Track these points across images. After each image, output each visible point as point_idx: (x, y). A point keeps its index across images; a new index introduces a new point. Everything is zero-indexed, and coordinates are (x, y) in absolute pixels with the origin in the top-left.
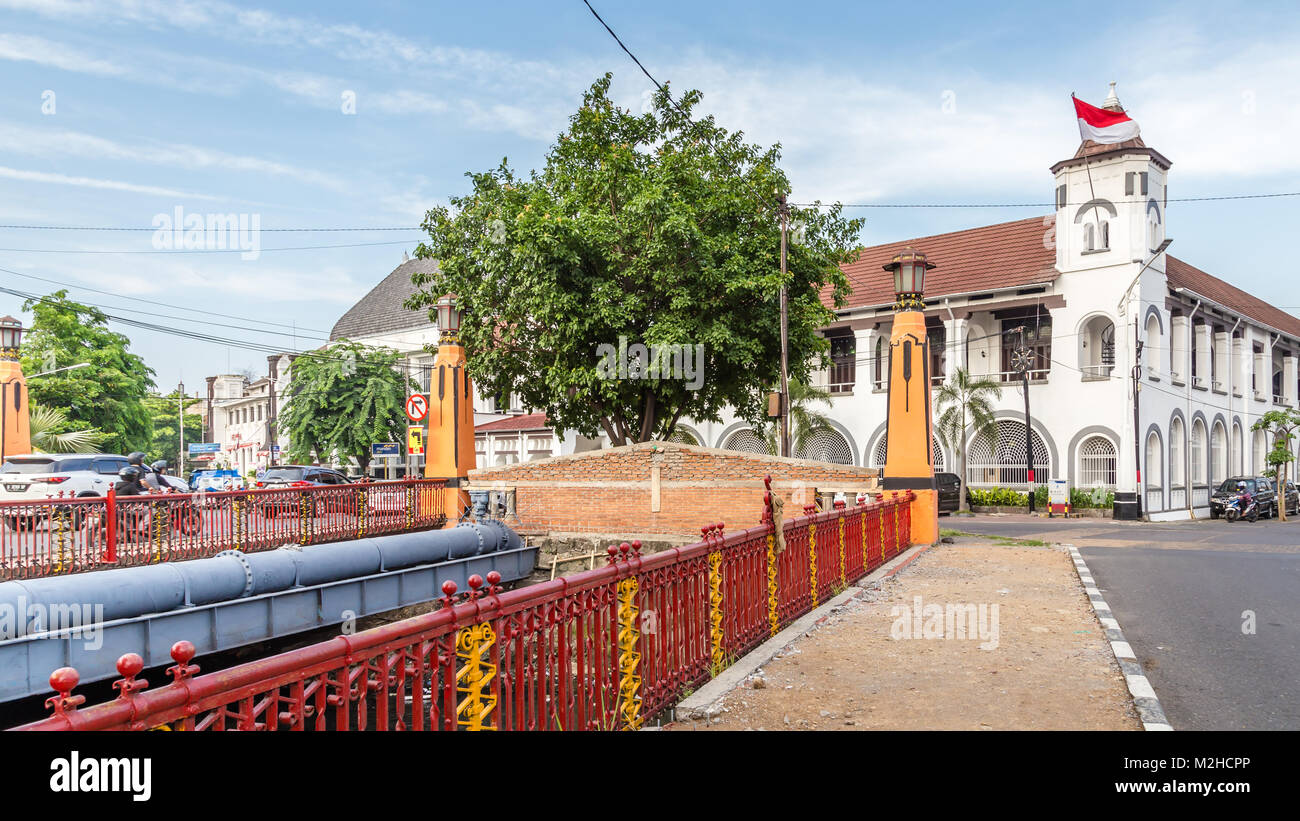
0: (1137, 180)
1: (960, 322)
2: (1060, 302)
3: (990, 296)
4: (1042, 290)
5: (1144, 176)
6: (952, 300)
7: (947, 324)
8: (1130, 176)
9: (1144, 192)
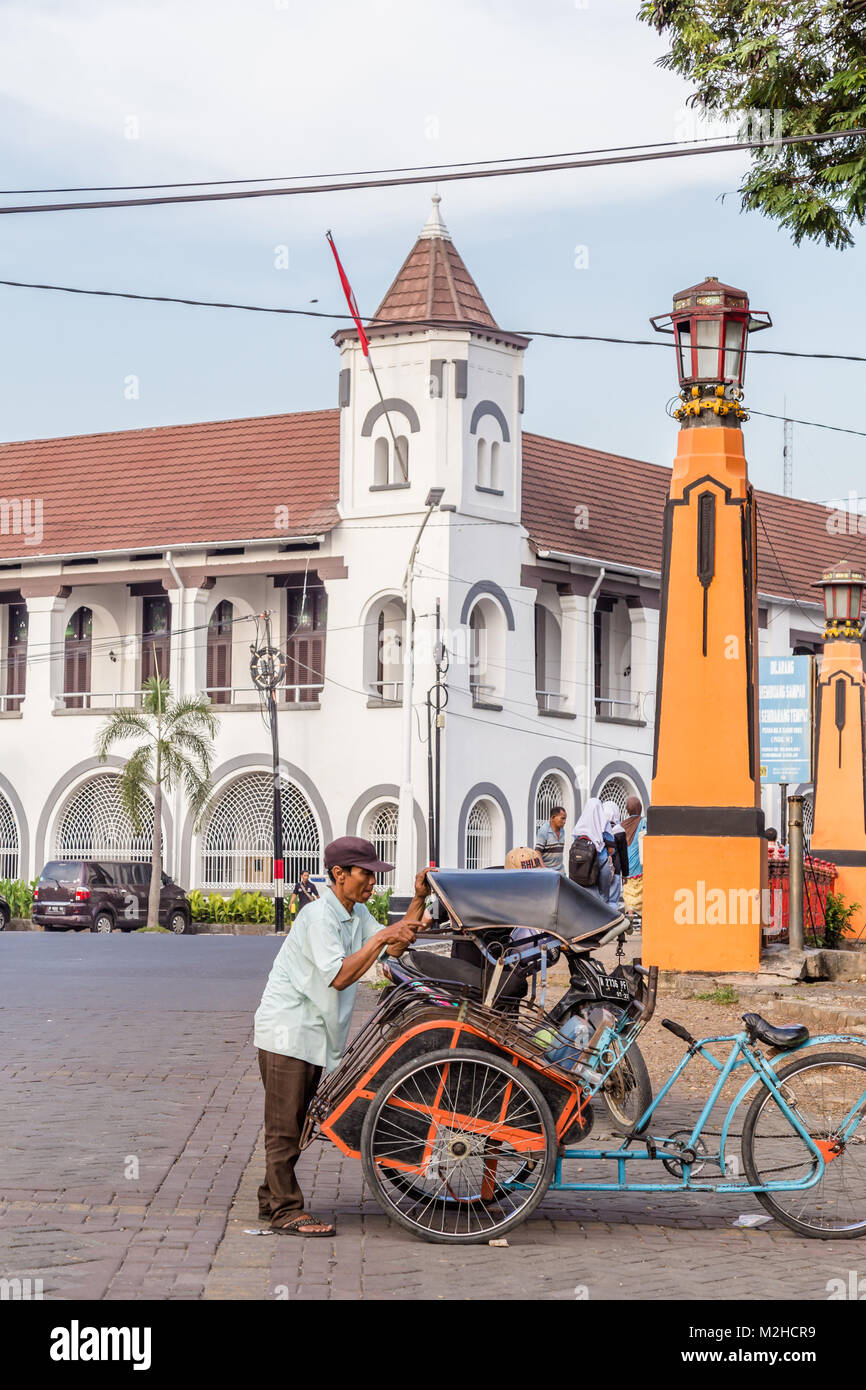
0: (450, 372)
1: (193, 593)
2: (340, 570)
3: (239, 551)
4: (315, 546)
5: (462, 367)
6: (179, 554)
7: (174, 596)
8: (437, 366)
9: (461, 394)
